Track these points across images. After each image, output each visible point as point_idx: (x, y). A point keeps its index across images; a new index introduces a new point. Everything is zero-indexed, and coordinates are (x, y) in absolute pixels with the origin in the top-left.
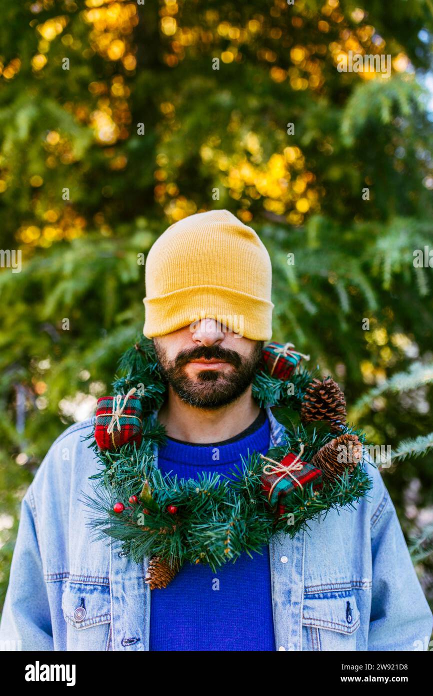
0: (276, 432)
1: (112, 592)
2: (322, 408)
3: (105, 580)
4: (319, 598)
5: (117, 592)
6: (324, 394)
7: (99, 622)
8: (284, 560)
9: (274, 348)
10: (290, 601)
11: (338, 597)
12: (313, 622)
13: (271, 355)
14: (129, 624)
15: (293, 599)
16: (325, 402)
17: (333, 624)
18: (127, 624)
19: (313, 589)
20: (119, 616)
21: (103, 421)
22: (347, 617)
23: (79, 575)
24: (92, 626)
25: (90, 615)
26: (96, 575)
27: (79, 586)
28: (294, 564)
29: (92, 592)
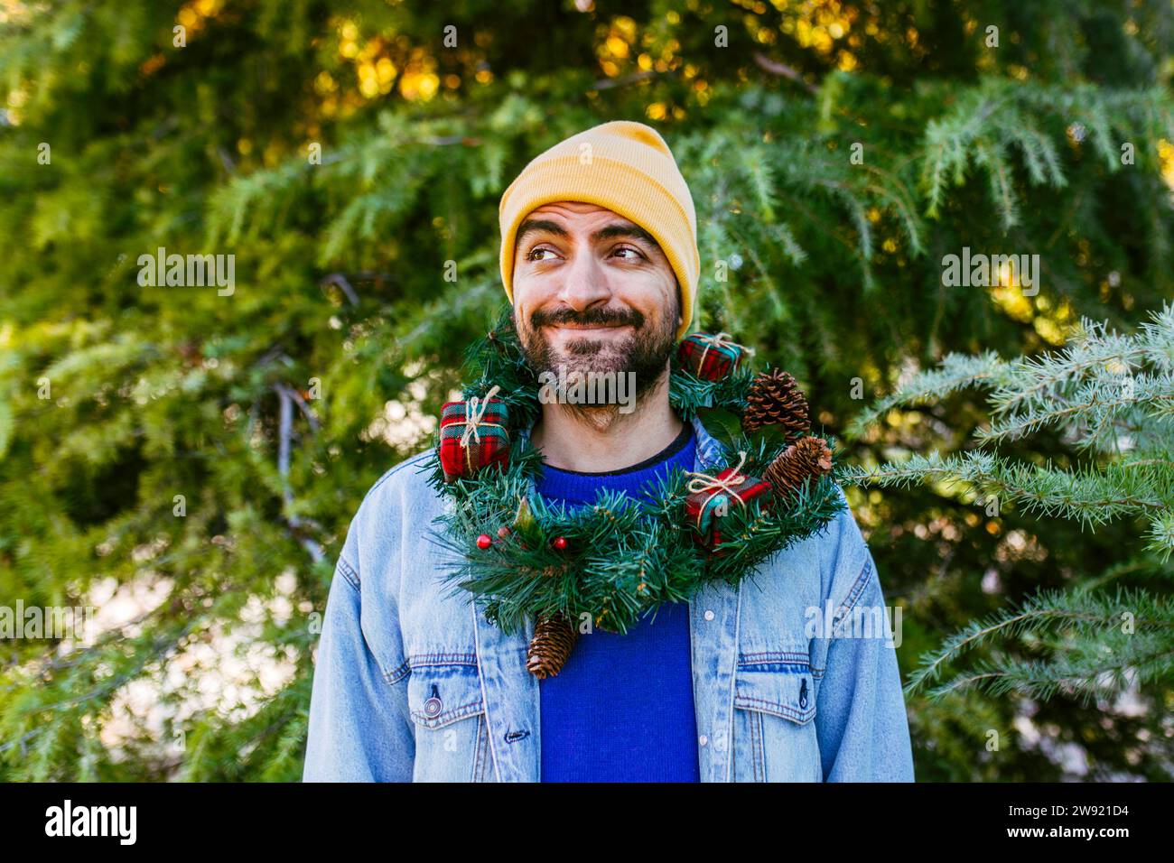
0: (703, 445)
1: (482, 672)
2: (772, 410)
3: (468, 658)
4: (763, 670)
5: (490, 670)
6: (775, 391)
7: (463, 715)
8: (709, 616)
9: (699, 338)
10: (717, 672)
11: (790, 671)
12: (751, 703)
13: (696, 346)
14: (514, 712)
15: (721, 669)
16: (777, 401)
17: (780, 708)
18: (511, 713)
19: (754, 658)
20: (496, 704)
21: (453, 433)
22: (801, 700)
23: (426, 653)
24: (454, 721)
25: (450, 706)
26: (453, 652)
27: (426, 669)
28: (723, 623)
29: (448, 674)
